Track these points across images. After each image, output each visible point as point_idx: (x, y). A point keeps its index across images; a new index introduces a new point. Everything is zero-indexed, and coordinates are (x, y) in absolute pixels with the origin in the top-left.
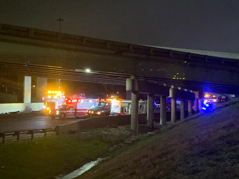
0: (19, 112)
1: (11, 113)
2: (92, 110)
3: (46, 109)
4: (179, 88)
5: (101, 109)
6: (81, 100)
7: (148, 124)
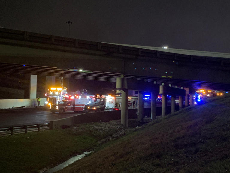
0: (24, 106)
1: (17, 108)
2: (88, 105)
3: (47, 104)
4: (170, 85)
5: (96, 104)
6: (79, 97)
7: (139, 119)
